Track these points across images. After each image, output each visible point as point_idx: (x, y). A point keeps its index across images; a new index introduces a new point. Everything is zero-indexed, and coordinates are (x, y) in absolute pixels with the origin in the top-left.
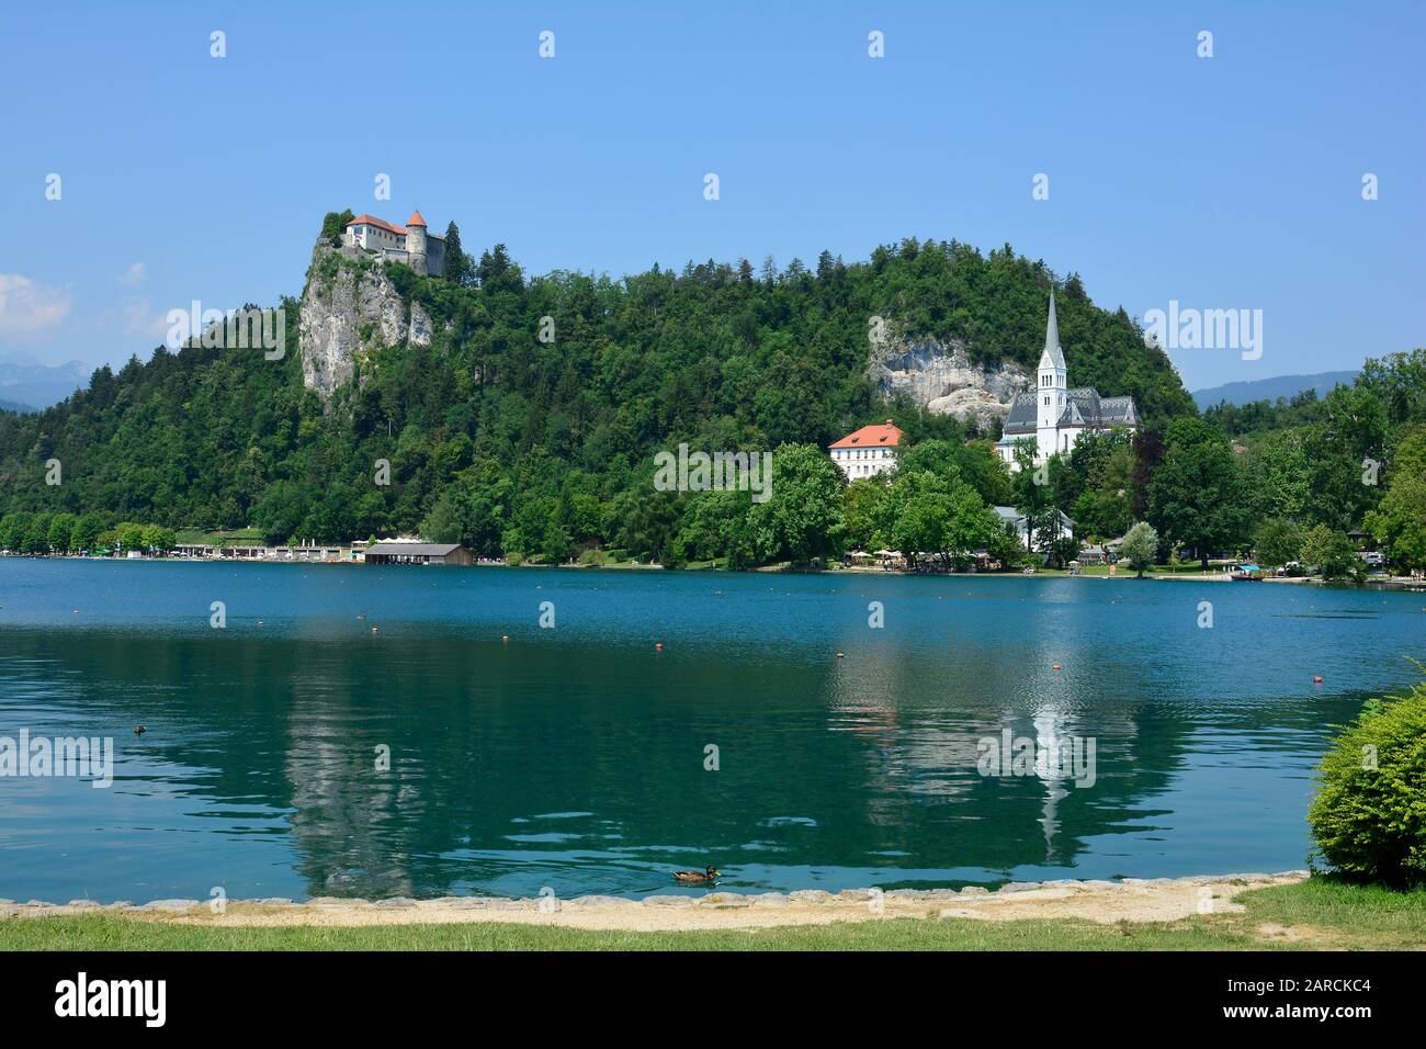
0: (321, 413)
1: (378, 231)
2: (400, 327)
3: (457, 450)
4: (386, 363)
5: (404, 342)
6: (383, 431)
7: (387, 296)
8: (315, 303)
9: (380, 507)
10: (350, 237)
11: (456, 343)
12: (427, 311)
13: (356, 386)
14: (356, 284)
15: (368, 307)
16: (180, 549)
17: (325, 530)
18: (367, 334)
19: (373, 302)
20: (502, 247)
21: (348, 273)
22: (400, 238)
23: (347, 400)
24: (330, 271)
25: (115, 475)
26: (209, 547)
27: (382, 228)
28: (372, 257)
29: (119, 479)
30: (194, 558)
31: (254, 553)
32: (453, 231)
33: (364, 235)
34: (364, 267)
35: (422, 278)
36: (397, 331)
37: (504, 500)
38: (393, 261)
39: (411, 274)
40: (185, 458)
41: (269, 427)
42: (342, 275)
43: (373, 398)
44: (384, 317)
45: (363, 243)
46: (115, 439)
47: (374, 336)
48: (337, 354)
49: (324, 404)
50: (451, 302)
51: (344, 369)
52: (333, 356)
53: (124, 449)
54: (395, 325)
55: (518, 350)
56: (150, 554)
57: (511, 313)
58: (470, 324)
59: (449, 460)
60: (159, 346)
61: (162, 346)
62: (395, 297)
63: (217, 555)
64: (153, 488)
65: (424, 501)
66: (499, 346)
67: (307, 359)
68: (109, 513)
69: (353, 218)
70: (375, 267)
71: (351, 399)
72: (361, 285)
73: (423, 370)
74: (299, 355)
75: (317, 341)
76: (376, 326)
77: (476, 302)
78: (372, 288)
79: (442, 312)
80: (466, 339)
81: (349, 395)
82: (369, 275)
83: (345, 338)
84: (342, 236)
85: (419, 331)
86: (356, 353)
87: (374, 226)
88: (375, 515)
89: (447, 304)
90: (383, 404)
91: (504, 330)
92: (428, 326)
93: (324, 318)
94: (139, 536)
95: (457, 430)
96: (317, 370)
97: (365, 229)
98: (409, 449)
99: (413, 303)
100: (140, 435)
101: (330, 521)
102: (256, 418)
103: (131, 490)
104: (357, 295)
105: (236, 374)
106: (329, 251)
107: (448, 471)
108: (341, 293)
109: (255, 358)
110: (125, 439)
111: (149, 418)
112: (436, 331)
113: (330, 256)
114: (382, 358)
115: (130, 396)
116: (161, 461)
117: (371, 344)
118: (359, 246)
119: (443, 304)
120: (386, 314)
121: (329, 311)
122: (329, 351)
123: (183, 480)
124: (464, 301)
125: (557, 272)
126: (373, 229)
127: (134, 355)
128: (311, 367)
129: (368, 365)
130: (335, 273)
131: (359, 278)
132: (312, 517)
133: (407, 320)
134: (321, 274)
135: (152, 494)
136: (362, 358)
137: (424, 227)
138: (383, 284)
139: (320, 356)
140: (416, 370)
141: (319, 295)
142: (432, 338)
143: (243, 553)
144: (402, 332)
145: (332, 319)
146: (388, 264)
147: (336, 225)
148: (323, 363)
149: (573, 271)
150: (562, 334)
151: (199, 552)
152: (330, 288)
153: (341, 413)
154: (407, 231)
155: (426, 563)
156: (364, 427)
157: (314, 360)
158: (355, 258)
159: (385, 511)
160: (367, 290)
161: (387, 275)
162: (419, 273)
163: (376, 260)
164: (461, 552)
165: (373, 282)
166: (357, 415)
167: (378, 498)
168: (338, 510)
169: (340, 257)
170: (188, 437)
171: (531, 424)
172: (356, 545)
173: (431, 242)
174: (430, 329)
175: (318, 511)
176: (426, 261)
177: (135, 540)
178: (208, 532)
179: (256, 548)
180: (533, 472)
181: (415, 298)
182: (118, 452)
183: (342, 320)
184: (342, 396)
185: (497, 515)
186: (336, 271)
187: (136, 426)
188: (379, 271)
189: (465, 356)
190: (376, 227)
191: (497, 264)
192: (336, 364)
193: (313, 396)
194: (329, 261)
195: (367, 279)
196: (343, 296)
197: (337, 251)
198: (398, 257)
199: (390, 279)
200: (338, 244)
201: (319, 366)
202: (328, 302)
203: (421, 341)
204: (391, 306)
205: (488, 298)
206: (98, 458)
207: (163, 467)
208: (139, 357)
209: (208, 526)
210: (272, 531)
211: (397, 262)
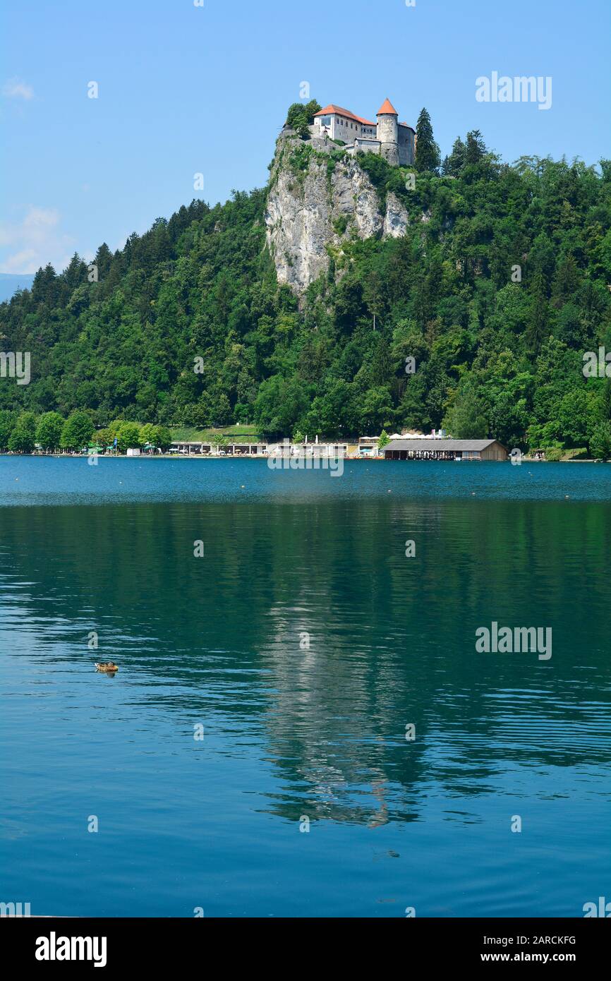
0: (296, 308)
1: (345, 121)
2: (375, 219)
3: (456, 343)
4: (362, 256)
5: (379, 234)
6: (367, 325)
7: (362, 188)
8: (287, 197)
9: (385, 403)
10: (317, 129)
11: (434, 235)
12: (402, 202)
13: (331, 280)
14: (329, 176)
15: (340, 199)
16: (176, 446)
17: (325, 426)
18: (341, 227)
19: (346, 194)
20: (477, 134)
21: (320, 165)
22: (370, 129)
23: (323, 295)
24: (299, 163)
25: (89, 373)
26: (206, 444)
27: (348, 118)
28: (343, 148)
29: (96, 377)
30: (192, 455)
31: (255, 450)
32: (424, 119)
33: (332, 126)
34: (336, 159)
35: (395, 168)
36: (372, 223)
37: (528, 394)
38: (366, 151)
39: (385, 164)
40: (165, 356)
41: (246, 325)
42: (314, 167)
43: (355, 292)
44: (359, 209)
45: (331, 134)
46: (83, 337)
47: (348, 228)
48: (310, 248)
49: (298, 299)
50: (427, 191)
51: (318, 264)
52: (306, 249)
53: (95, 348)
54: (370, 217)
55: (505, 239)
56: (147, 451)
57: (494, 201)
58: (449, 215)
59: (449, 354)
60: (101, 244)
61: (105, 244)
62: (369, 188)
63: (215, 453)
64: (134, 387)
65: (430, 395)
66: (485, 235)
67: (279, 254)
68: (93, 411)
69: (318, 109)
70: (347, 158)
71: (327, 293)
72: (333, 177)
73: (406, 263)
74: (267, 250)
75: (289, 235)
76: (351, 218)
77: (451, 192)
78: (344, 179)
79: (418, 203)
80: (444, 230)
81: (324, 290)
82: (342, 166)
83: (320, 232)
84: (311, 128)
85: (395, 222)
86: (330, 246)
87: (341, 116)
88: (380, 411)
89: (423, 194)
90: (365, 298)
91: (489, 220)
92: (404, 218)
93: (296, 212)
94: (135, 433)
95: (450, 324)
96: (290, 265)
97: (333, 120)
98: (407, 342)
99: (389, 194)
100: (108, 333)
101: (331, 418)
102: (231, 315)
103: (112, 388)
104: (330, 187)
105: (205, 269)
106: (297, 143)
107: (449, 365)
108: (313, 186)
109: (223, 253)
110: (93, 337)
111: (113, 317)
112: (412, 222)
113: (299, 148)
114: (358, 251)
115: (86, 294)
116: (139, 359)
117: (346, 237)
118: (328, 137)
119: (419, 194)
120: (361, 206)
121: (301, 205)
122: (303, 246)
123: (165, 379)
124: (442, 190)
125: (527, 158)
126: (340, 119)
127: (76, 254)
128: (284, 262)
129: (343, 259)
130: (304, 166)
131: (331, 170)
132: (314, 413)
133: (382, 212)
134: (291, 167)
135: (135, 392)
136: (337, 252)
137: (394, 116)
138: (356, 175)
139: (293, 251)
140: (399, 263)
141: (290, 189)
142: (409, 230)
143: (243, 449)
144: (377, 224)
145: (305, 212)
146: (361, 154)
147: (301, 117)
148: (296, 257)
149: (543, 157)
150: (549, 222)
151: (196, 449)
152: (301, 181)
153: (317, 308)
154: (377, 120)
155: (458, 459)
156: (346, 323)
157: (287, 255)
158: (326, 149)
159: (390, 406)
160: (341, 182)
161: (362, 166)
162: (392, 163)
163: (349, 151)
164: (496, 448)
165: (346, 174)
166: (339, 309)
167: (383, 393)
168: (341, 405)
169: (310, 149)
170: (163, 335)
171: (537, 315)
172: (363, 441)
173: (402, 131)
174: (406, 221)
175: (318, 407)
176: (398, 150)
177: (131, 438)
178: (200, 429)
179: (256, 444)
180: (551, 365)
181: (391, 189)
182: (90, 351)
183: (315, 213)
184: (318, 291)
185: (521, 409)
186: (307, 163)
187: (102, 325)
188: (352, 162)
189: (448, 247)
190: (344, 117)
191: (471, 151)
192: (310, 258)
193: (287, 290)
194: (298, 153)
195: (339, 170)
196: (316, 189)
197: (307, 143)
198: (370, 147)
199: (364, 170)
200: (306, 136)
201: (292, 261)
202: (300, 195)
203: (397, 233)
204: (366, 198)
205: (467, 187)
206: (69, 356)
207: (143, 364)
208: (81, 256)
209: (199, 423)
210: (271, 427)
211: (370, 152)
